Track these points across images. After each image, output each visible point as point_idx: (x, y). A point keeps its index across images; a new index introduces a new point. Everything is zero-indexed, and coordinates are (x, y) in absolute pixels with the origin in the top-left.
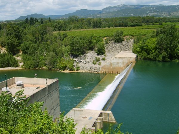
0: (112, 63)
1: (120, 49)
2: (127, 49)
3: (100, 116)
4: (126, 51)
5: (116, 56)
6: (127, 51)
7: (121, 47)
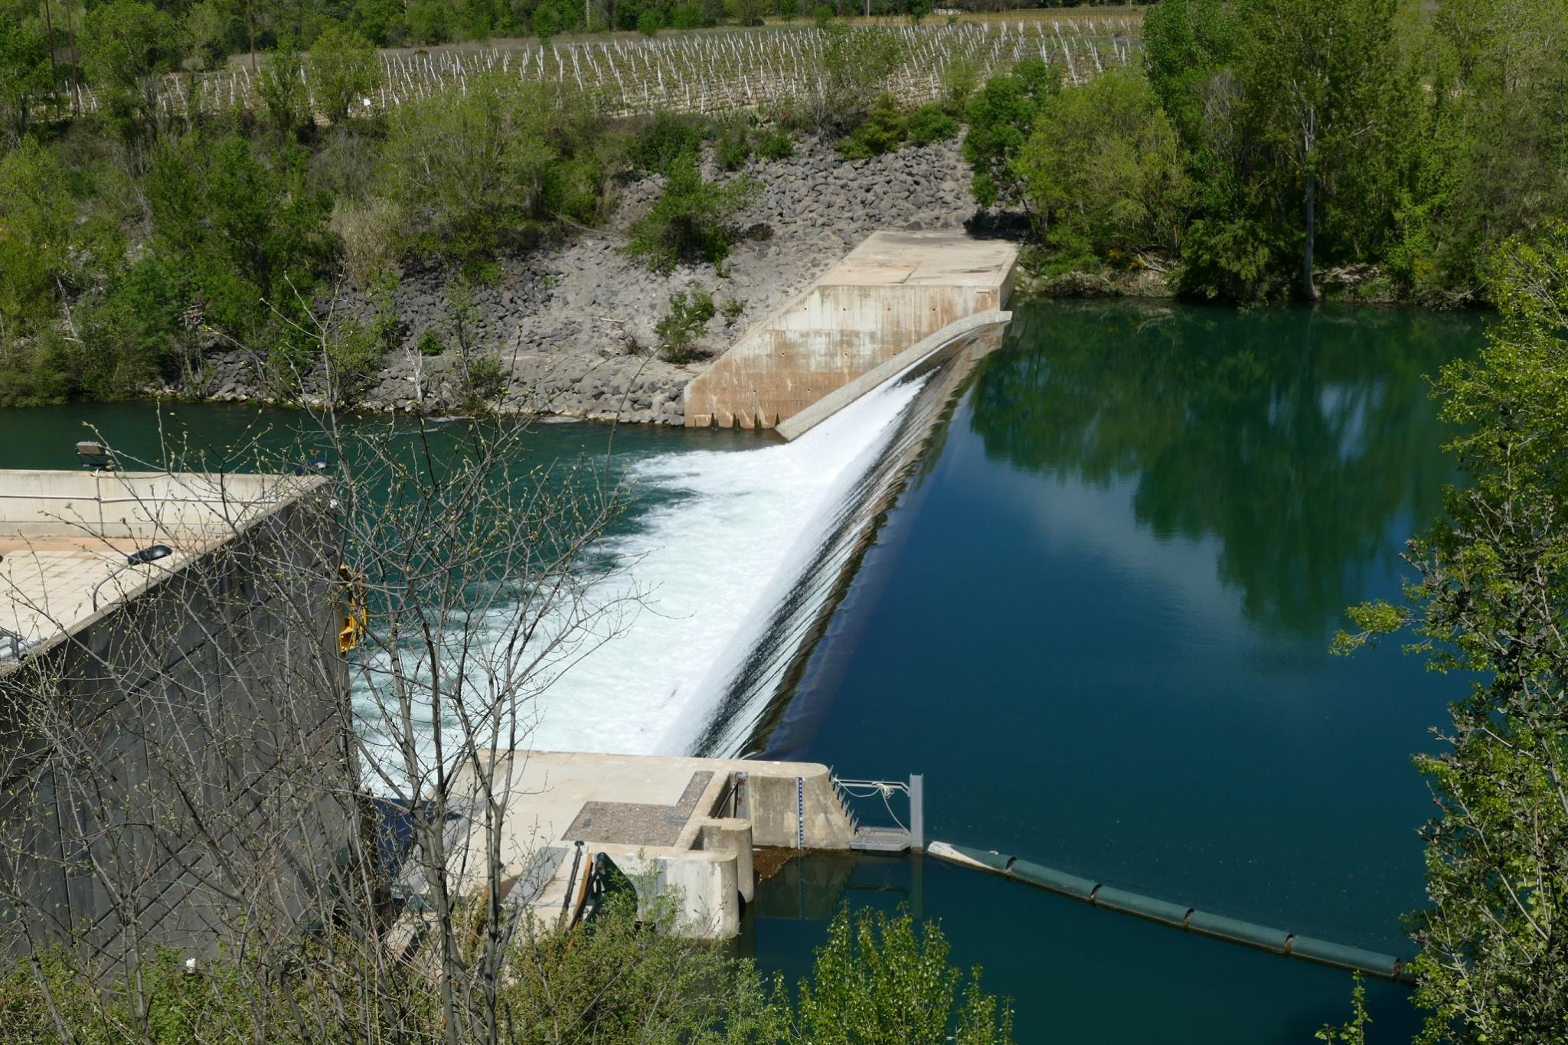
0: (792, 337)
1: (860, 211)
2: (925, 214)
3: (719, 809)
4: (916, 226)
5: (826, 279)
6: (918, 235)
7: (870, 196)
